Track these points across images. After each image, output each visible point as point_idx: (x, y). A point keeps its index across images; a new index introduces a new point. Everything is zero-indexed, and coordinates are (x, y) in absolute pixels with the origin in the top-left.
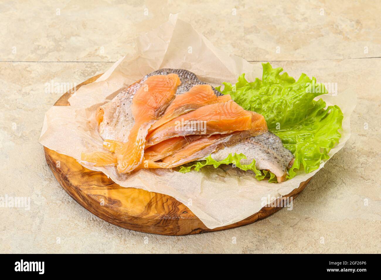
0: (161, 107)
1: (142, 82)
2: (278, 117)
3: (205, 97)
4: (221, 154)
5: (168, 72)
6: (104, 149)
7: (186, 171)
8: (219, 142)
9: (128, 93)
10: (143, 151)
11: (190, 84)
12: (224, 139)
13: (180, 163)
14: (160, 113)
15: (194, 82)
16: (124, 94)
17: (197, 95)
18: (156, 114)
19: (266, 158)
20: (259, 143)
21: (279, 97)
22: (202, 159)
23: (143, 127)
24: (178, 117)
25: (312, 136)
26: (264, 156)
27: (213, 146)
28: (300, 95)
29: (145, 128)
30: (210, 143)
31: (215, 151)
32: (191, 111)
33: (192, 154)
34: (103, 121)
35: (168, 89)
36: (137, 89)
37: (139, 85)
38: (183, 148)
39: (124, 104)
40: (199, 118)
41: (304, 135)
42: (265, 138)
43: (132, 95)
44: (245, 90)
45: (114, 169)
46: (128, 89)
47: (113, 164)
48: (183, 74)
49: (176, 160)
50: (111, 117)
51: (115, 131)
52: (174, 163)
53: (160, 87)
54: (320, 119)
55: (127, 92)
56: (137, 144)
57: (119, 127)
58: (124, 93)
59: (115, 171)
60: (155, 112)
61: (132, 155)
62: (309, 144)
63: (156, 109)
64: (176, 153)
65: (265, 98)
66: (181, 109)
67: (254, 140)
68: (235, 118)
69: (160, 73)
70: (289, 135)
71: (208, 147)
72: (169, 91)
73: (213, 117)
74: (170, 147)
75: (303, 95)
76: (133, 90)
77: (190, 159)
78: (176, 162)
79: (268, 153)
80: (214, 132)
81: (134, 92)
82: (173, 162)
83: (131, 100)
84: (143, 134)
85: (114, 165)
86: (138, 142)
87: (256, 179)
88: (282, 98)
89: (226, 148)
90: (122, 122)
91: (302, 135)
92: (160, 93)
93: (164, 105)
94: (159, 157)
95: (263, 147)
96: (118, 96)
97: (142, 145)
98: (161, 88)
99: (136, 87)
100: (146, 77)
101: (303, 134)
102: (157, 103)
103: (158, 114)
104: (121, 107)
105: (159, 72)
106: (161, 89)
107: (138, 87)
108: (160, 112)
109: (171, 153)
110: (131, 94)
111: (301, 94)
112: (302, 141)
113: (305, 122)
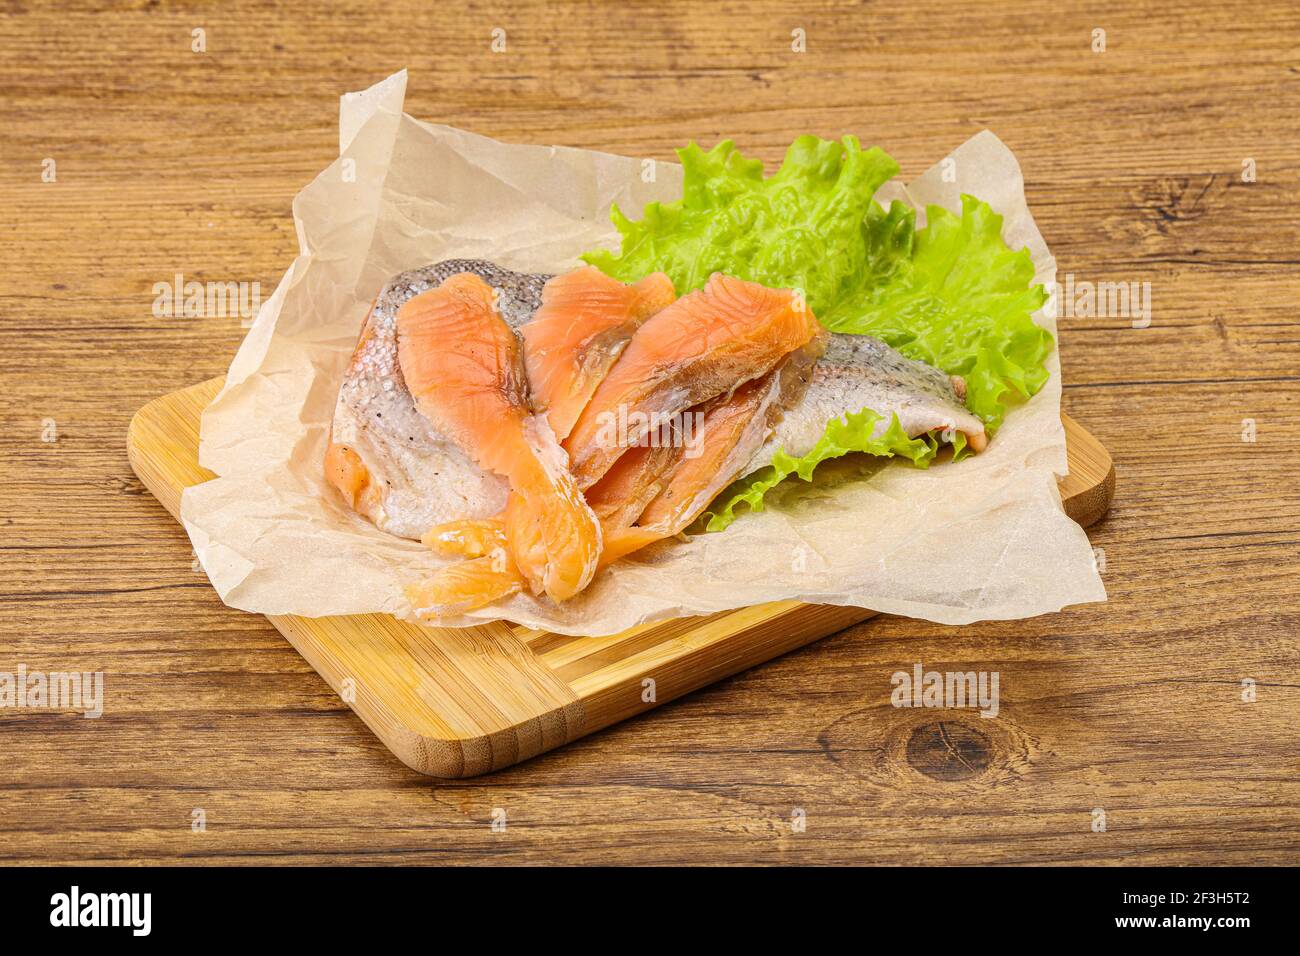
0: (512, 376)
1: (381, 334)
2: (815, 287)
3: (615, 301)
4: (790, 438)
5: (425, 278)
6: (441, 558)
7: (724, 523)
8: (765, 404)
9: (366, 379)
10: (590, 510)
11: (519, 289)
12: (770, 388)
13: (699, 506)
14: (524, 395)
15: (522, 280)
16: (357, 388)
17: (586, 304)
18: (515, 402)
19: (906, 397)
20: (852, 366)
21: (779, 230)
22: (750, 471)
23: (535, 443)
24: (608, 375)
25: (935, 301)
26: (898, 397)
27: (757, 422)
28: (839, 203)
29: (541, 443)
30: (747, 415)
31: (770, 431)
32: (626, 347)
33: (720, 464)
34: (372, 482)
35: (485, 320)
36: (383, 358)
37: (379, 344)
38: (677, 460)
39: (379, 415)
40: (674, 354)
41: (916, 310)
42: (850, 351)
43: (383, 379)
44: (652, 250)
45: (528, 599)
46: (359, 367)
47: (516, 587)
48: (467, 269)
49: (684, 502)
50: (381, 465)
51: (424, 496)
52: (684, 511)
53: (459, 322)
54: (909, 254)
55: (362, 376)
56: (563, 497)
57: (421, 482)
58: (354, 383)
59: (534, 605)
60: (507, 395)
61: (573, 532)
62: (961, 323)
63: (500, 387)
64: (670, 482)
65: (738, 246)
66: (592, 354)
67: (833, 366)
68: (768, 317)
69: (408, 289)
70: (874, 323)
71: (746, 431)
72: (491, 324)
73: (711, 338)
74: (644, 471)
75: (847, 198)
76: (375, 365)
77: (722, 480)
78: (687, 506)
79: (900, 385)
80: (737, 379)
81: (380, 369)
82: (678, 509)
83: (392, 394)
84: (554, 461)
85: (519, 587)
86: (562, 490)
87: (917, 467)
88: (789, 228)
89: (787, 416)
90: (416, 466)
91: (907, 310)
92: (474, 338)
93: (513, 368)
94: (632, 511)
95: (874, 375)
96: (340, 399)
97: (574, 494)
98: (463, 327)
99: (377, 351)
100: (379, 314)
101: (911, 308)
102: (490, 370)
103: (519, 397)
104: (374, 428)
105: (401, 286)
106: (467, 329)
107: (383, 350)
108: (519, 392)
109: (655, 489)
110: (378, 379)
111: (839, 196)
112: (926, 327)
113: (874, 277)
